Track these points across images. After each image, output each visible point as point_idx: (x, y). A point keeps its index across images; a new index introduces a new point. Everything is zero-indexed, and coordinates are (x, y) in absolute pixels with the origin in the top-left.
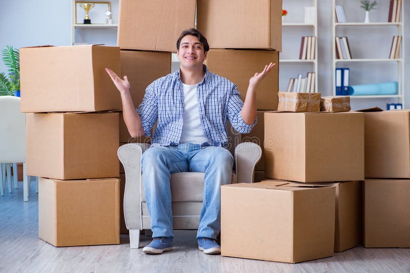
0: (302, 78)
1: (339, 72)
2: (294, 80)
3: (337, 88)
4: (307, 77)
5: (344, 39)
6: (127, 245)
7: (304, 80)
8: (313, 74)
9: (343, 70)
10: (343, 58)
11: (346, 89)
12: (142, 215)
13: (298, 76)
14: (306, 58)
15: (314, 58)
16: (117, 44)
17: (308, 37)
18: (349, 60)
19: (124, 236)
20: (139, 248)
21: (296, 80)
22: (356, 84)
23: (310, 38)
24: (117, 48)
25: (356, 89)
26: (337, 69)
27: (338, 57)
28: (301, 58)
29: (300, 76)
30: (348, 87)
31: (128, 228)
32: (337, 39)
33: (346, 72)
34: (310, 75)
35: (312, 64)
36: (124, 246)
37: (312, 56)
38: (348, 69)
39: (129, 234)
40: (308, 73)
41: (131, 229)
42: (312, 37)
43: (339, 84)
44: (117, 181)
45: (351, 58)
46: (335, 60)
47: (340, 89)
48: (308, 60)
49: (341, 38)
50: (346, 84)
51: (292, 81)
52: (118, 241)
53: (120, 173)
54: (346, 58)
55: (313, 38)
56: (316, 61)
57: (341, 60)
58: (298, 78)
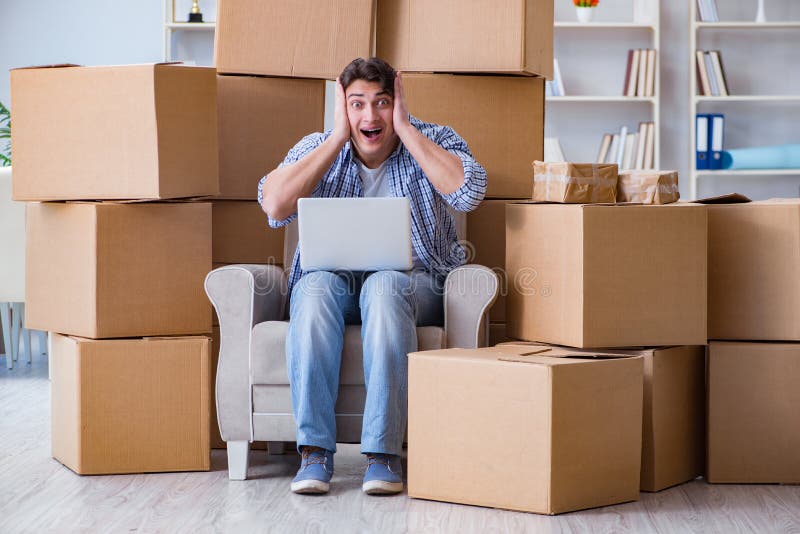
0: (628, 134)
1: (703, 122)
2: (612, 137)
3: (699, 154)
4: (639, 131)
5: (714, 56)
6: (223, 472)
7: (631, 138)
8: (651, 126)
9: (710, 119)
10: (712, 94)
11: (717, 156)
12: (253, 411)
13: (620, 129)
14: (636, 94)
15: (653, 94)
16: (212, 62)
17: (640, 50)
18: (724, 97)
19: (220, 452)
20: (247, 478)
21: (616, 138)
22: (737, 146)
23: (644, 53)
24: (210, 73)
25: (734, 154)
26: (698, 116)
27: (701, 91)
28: (626, 93)
29: (624, 130)
30: (722, 153)
31: (224, 437)
32: (700, 54)
33: (718, 123)
34: (644, 127)
35: (649, 105)
36: (218, 474)
37: (648, 91)
38: (721, 116)
39: (226, 449)
40: (640, 124)
41: (230, 440)
42: (648, 50)
43: (703, 147)
44: (205, 341)
45: (728, 94)
46: (695, 98)
47: (705, 157)
48: (641, 97)
49: (707, 53)
50: (717, 146)
51: (608, 139)
52: (206, 465)
53: (214, 326)
54: (716, 94)
55: (651, 53)
56: (656, 100)
57: (708, 97)
58: (619, 134)
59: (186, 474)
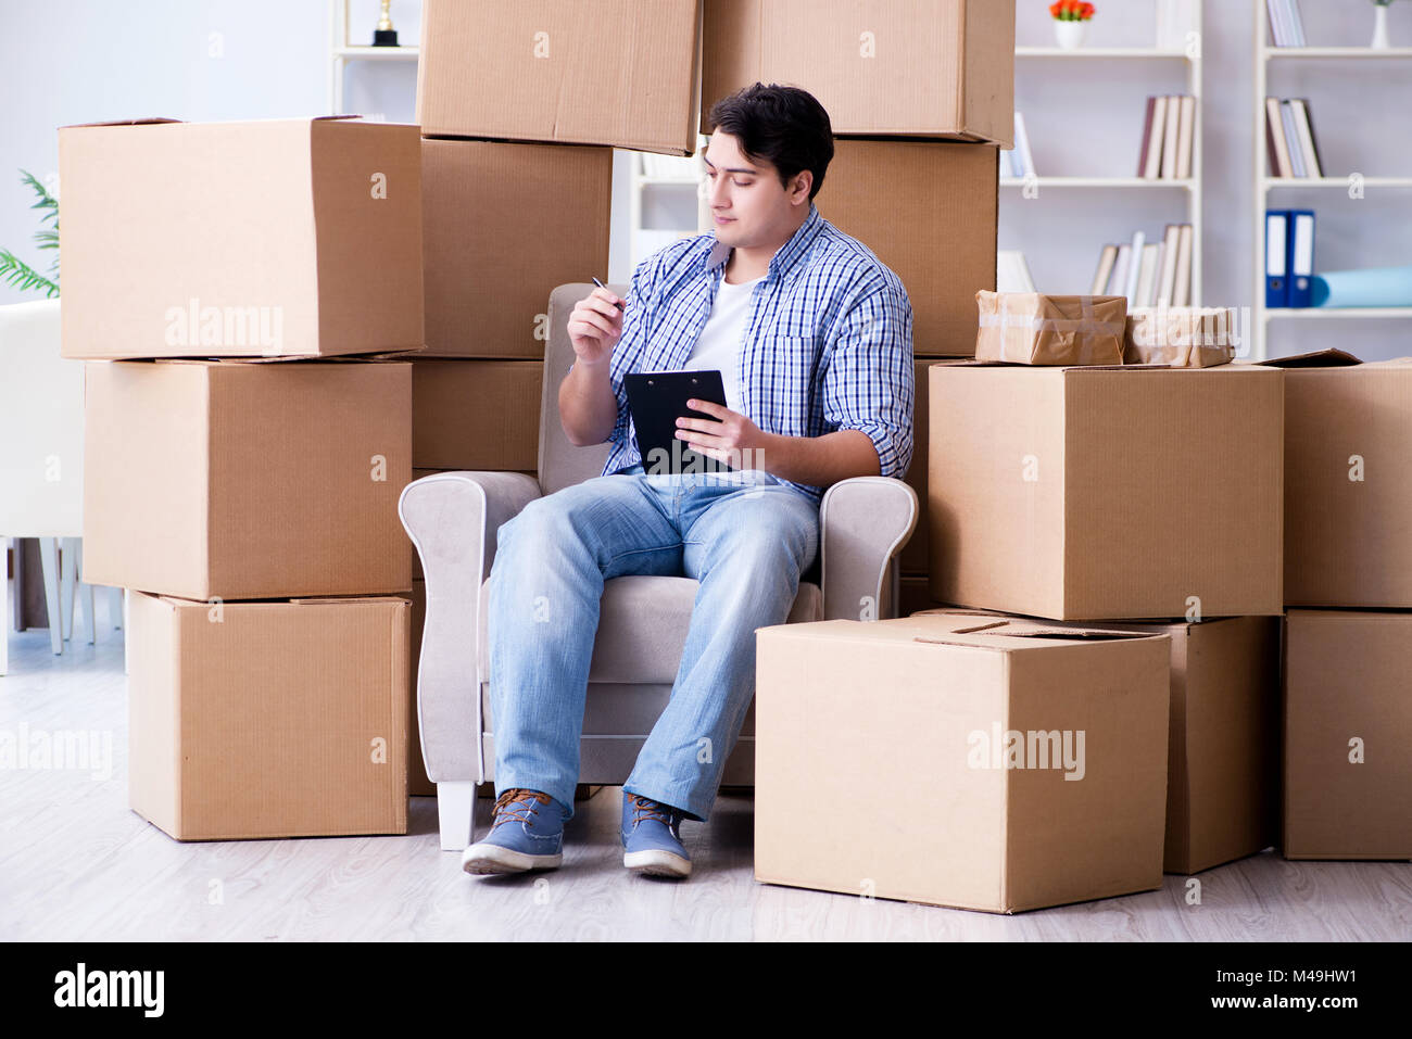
0: (1146, 244)
1: (1278, 224)
2: (1118, 251)
3: (1270, 280)
4: (1165, 239)
5: (1298, 107)
6: (436, 836)
7: (1152, 252)
8: (1186, 231)
9: (1290, 219)
10: (1294, 176)
11: (1302, 284)
12: (483, 730)
13: (1133, 235)
14: (1160, 175)
15: (1190, 174)
16: (415, 117)
17: (1168, 98)
18: (1315, 180)
19: (420, 803)
21: (1124, 252)
22: (1336, 267)
23: (1174, 103)
24: (413, 131)
25: (1332, 281)
26: (1270, 213)
27: (1275, 171)
28: (1142, 172)
29: (1139, 238)
30: (1310, 279)
31: (431, 776)
32: (1273, 106)
33: (1304, 225)
34: (1173, 233)
35: (1182, 194)
36: (419, 841)
37: (1182, 170)
38: (1310, 213)
39: (436, 796)
40: (1167, 227)
41: (443, 780)
42: (1181, 97)
43: (1278, 269)
44: (399, 607)
45: (1322, 174)
46: (1264, 182)
47: (1280, 286)
48: (1168, 180)
49: (1286, 102)
50: (1302, 266)
51: (1110, 253)
52: (401, 824)
53: (413, 580)
54: (1302, 174)
55: (1187, 103)
56: (1195, 186)
57: (1286, 181)
58: (1131, 245)
59: (369, 838)
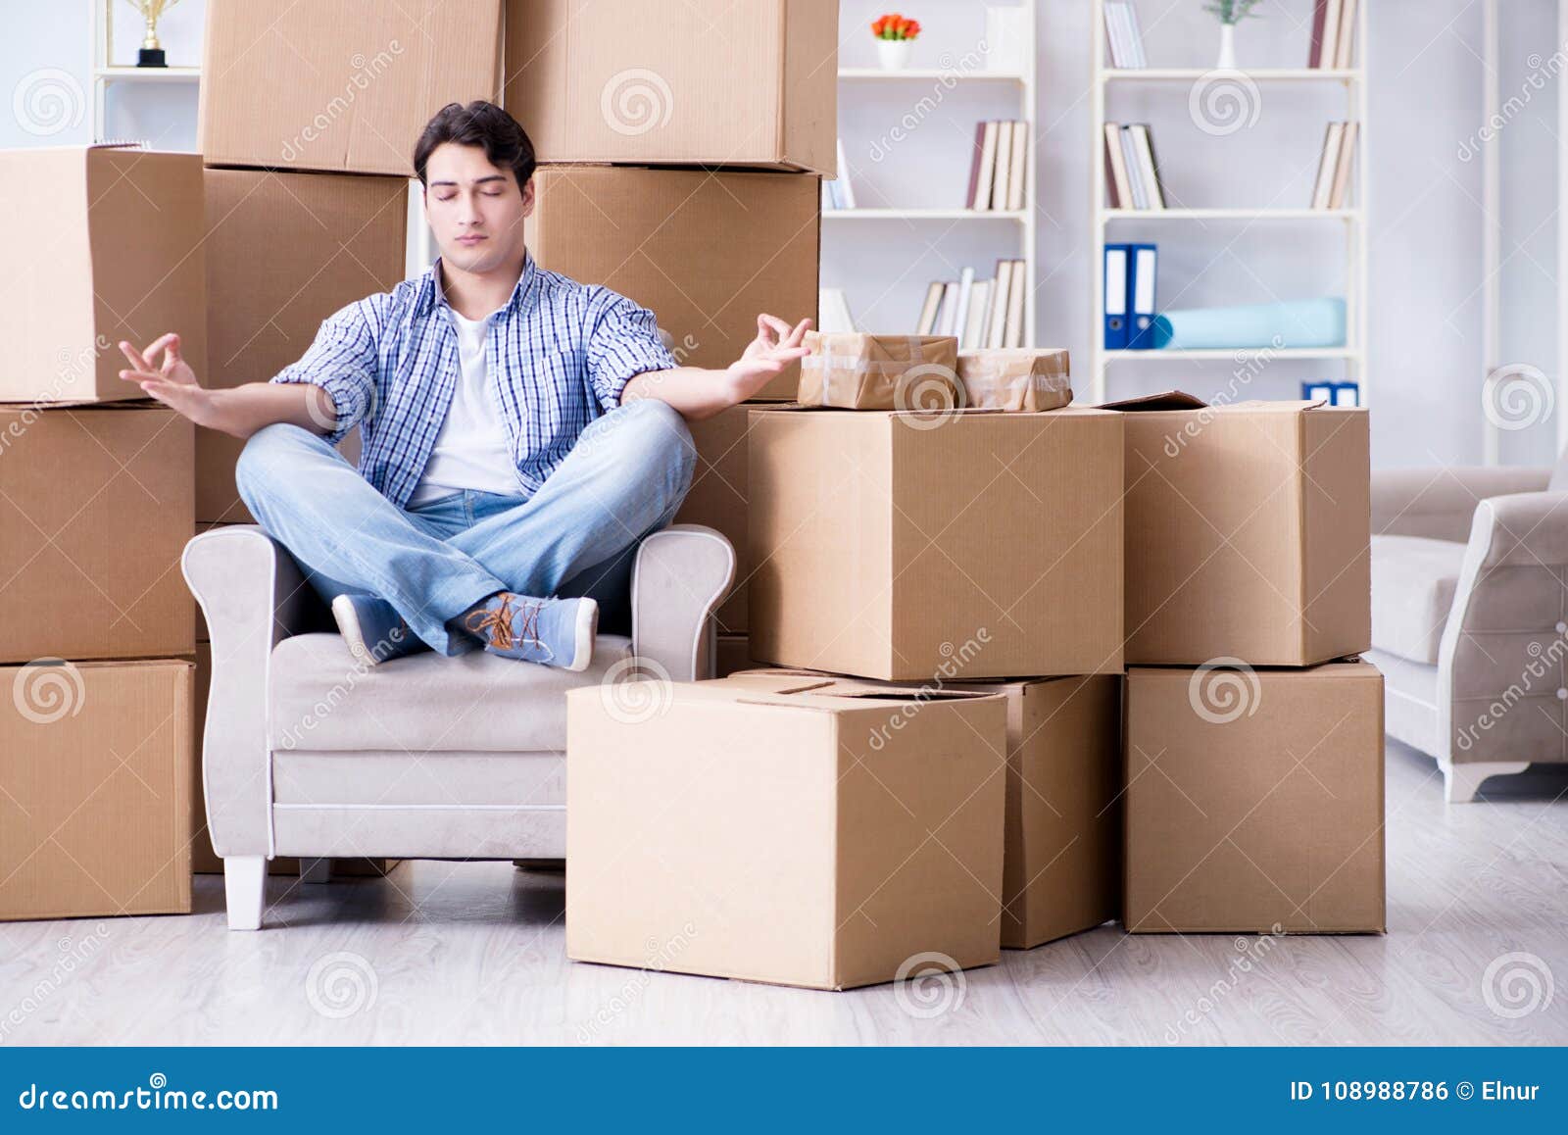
0: (975, 281)
1: (1118, 259)
2: (945, 287)
3: (1108, 318)
4: (996, 276)
5: (1139, 134)
6: (223, 915)
7: (982, 289)
8: (1019, 266)
9: (1131, 252)
10: (1135, 208)
11: (1144, 324)
12: (273, 801)
13: (961, 272)
14: (991, 206)
15: (1023, 205)
16: (195, 144)
17: (999, 122)
18: (1157, 211)
19: (206, 881)
20: (263, 927)
21: (952, 289)
22: (1178, 307)
23: (1006, 128)
24: (196, 160)
25: (1175, 318)
26: (1108, 248)
27: (1114, 201)
28: (971, 203)
29: (968, 274)
30: (1151, 317)
31: (218, 851)
32: (1112, 131)
33: (1145, 260)
34: (1005, 268)
35: (1015, 225)
36: (206, 920)
37: (1015, 202)
38: (1152, 247)
39: (223, 874)
40: (999, 261)
41: (230, 854)
42: (1013, 122)
43: (1117, 307)
44: (183, 669)
45: (1165, 206)
46: (1103, 214)
47: (1120, 325)
48: (999, 212)
49: (1126, 128)
50: (1144, 304)
51: (937, 290)
52: (185, 903)
53: (198, 641)
54: (1142, 206)
55: (1020, 128)
56: (1028, 217)
57: (1126, 212)
58: (959, 282)
59: (150, 918)
